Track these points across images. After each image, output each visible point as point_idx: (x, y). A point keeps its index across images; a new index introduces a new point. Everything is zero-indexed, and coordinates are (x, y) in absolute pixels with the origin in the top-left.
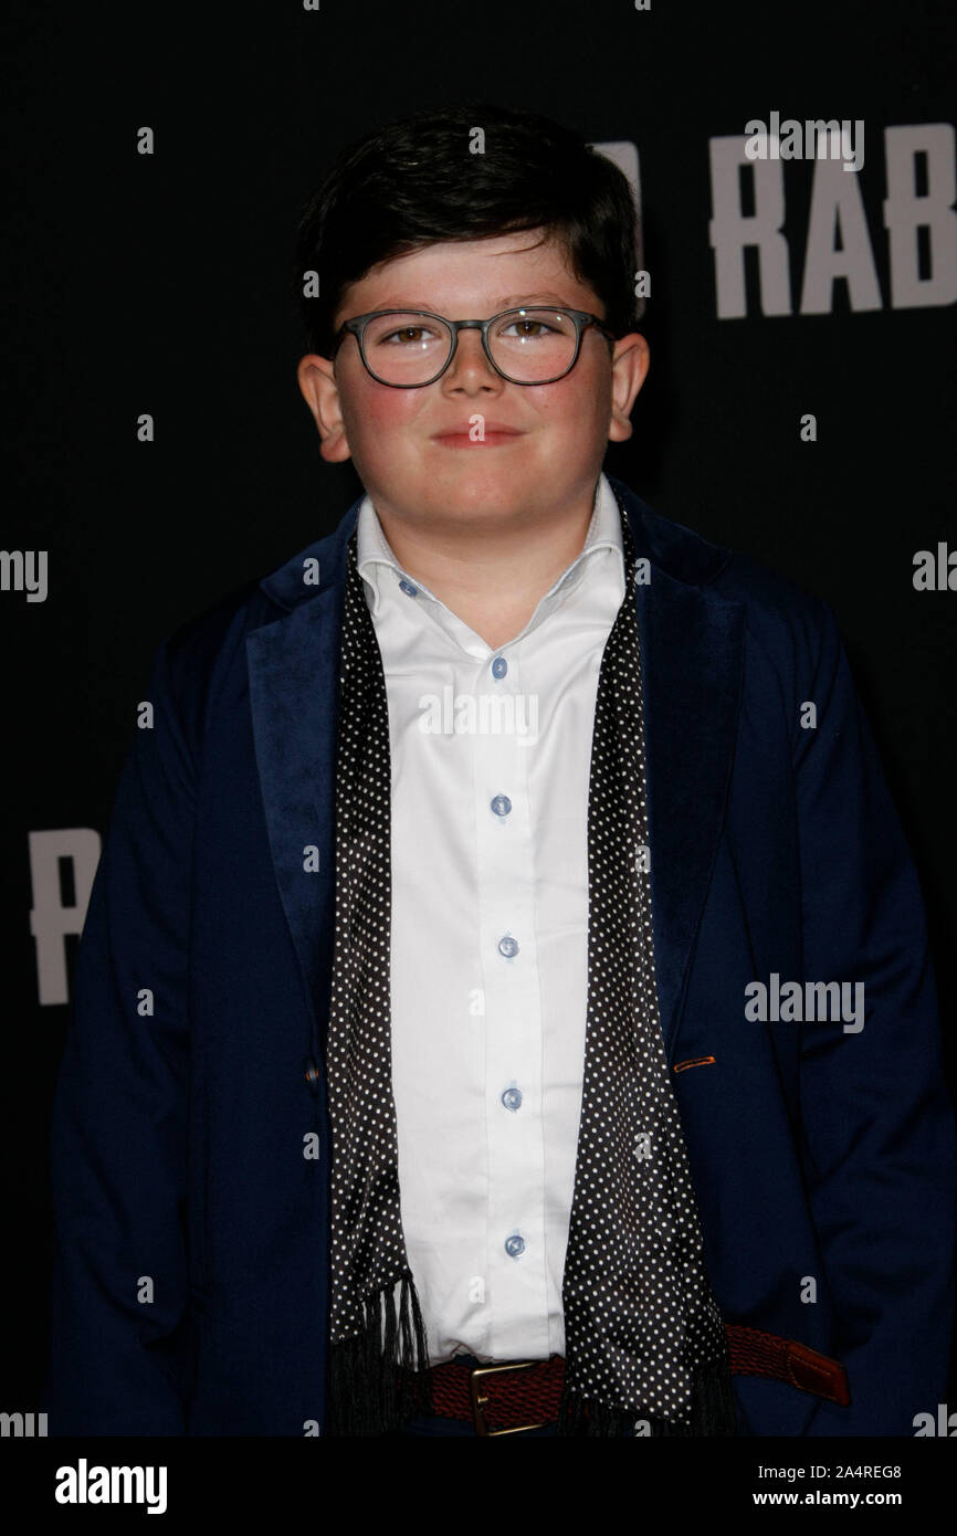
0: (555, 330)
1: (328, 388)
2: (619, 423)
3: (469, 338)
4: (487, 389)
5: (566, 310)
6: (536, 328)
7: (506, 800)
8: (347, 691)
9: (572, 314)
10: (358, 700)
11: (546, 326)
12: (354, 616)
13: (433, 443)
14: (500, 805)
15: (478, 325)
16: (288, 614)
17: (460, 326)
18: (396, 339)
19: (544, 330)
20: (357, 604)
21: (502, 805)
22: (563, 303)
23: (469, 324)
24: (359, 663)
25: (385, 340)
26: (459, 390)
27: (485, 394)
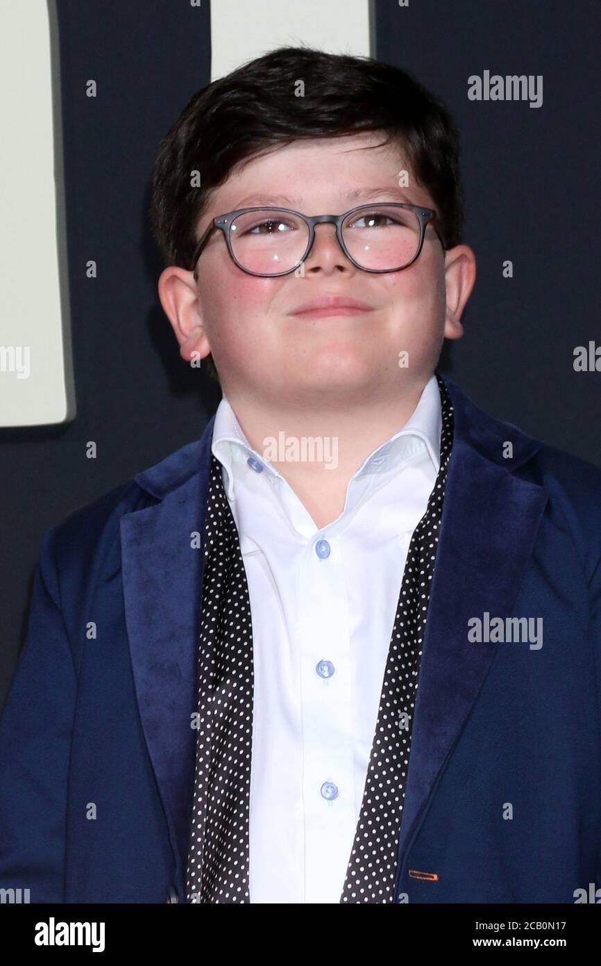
0: (398, 222)
1: (187, 297)
2: (452, 322)
3: (325, 231)
4: (341, 268)
5: (410, 206)
6: (382, 221)
7: (329, 664)
8: (210, 561)
9: (415, 210)
10: (220, 569)
11: (391, 219)
12: (215, 511)
13: (291, 318)
14: (324, 669)
15: (333, 220)
16: (159, 501)
17: (317, 221)
18: (257, 230)
19: (389, 222)
20: (218, 500)
21: (326, 668)
22: (407, 200)
23: (324, 220)
24: (221, 539)
25: (248, 233)
26: (316, 270)
27: (339, 273)
